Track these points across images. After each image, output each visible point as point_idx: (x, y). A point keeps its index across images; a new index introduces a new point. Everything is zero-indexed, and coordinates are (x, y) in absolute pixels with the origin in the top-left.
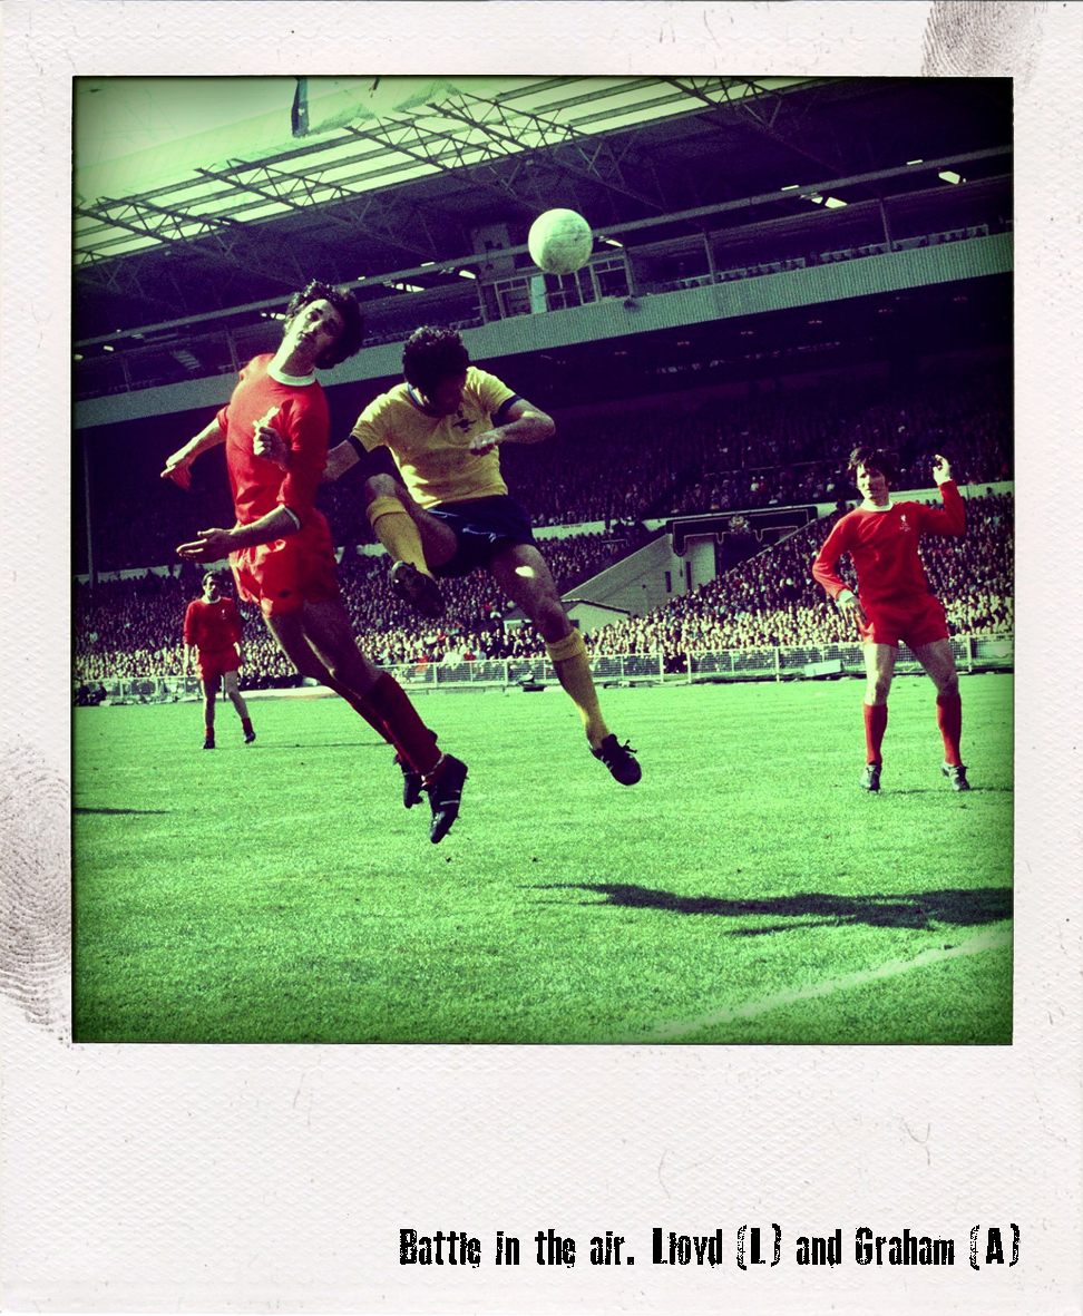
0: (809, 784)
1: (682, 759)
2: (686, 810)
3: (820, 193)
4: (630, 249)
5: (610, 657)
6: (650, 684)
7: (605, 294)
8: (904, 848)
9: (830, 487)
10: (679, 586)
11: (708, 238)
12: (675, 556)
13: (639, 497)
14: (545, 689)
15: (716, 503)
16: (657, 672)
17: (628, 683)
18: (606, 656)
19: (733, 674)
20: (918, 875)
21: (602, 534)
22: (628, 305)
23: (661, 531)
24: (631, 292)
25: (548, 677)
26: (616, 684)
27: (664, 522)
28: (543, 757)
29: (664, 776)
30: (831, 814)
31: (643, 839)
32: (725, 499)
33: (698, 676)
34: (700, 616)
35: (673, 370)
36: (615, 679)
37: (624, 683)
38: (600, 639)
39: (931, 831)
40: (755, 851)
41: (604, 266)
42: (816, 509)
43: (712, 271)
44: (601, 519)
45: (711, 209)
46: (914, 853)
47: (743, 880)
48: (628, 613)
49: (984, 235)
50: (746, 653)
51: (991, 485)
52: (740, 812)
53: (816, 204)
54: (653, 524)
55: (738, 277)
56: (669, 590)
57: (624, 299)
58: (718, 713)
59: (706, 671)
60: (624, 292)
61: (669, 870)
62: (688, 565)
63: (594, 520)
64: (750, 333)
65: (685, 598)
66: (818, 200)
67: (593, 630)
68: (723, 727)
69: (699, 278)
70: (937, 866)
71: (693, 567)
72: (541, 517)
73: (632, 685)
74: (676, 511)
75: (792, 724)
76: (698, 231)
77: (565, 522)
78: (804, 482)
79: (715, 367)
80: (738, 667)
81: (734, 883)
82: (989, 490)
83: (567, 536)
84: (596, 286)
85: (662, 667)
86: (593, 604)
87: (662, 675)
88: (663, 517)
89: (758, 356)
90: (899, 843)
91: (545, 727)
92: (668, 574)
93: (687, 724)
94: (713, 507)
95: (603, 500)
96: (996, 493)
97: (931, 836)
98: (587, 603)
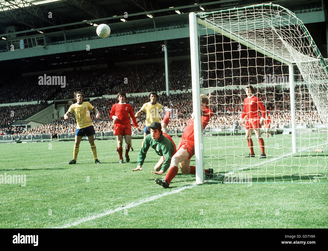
0: (88, 166)
1: (56, 160)
2: (58, 173)
3: (92, 22)
4: (45, 34)
5: (38, 135)
6: (48, 141)
7: (38, 45)
8: (112, 182)
9: (93, 94)
10: (56, 117)
11: (65, 32)
12: (55, 110)
13: (46, 95)
14: (22, 143)
15: (65, 97)
16: (50, 138)
17: (43, 141)
18: (37, 134)
19: (69, 139)
20: (115, 189)
21: (37, 104)
22: (44, 48)
23: (51, 104)
24: (45, 45)
25: (23, 139)
26: (40, 141)
27: (52, 101)
28: (22, 160)
29: (52, 164)
30: (94, 174)
31: (47, 181)
32: (67, 96)
33: (60, 139)
34: (61, 125)
35: (55, 64)
36: (39, 140)
37: (42, 141)
38: (36, 130)
39: (118, 178)
40: (75, 183)
41: (39, 38)
42: (89, 99)
43: (65, 40)
44: (37, 100)
45: (66, 25)
46: (114, 183)
47: (72, 191)
48: (43, 124)
49: (131, 34)
50: (72, 134)
51: (131, 94)
52: (71, 173)
53: (91, 25)
54: (49, 102)
55: (72, 42)
56: (53, 118)
57: (43, 46)
58: (65, 149)
59: (62, 138)
60: (43, 45)
61: (54, 188)
62: (58, 112)
63: (35, 101)
64: (74, 56)
65: (57, 120)
66: (92, 24)
67: (34, 128)
68: (67, 152)
69: (62, 42)
70: (120, 186)
71: (60, 112)
72: (22, 100)
73: (44, 141)
74: (55, 99)
75: (83, 151)
76: (62, 30)
77: (28, 101)
78: (87, 92)
79: (65, 64)
80: (70, 137)
81: (70, 191)
82: (131, 95)
83: (28, 104)
84: (36, 43)
85: (51, 137)
86: (34, 121)
87: (51, 139)
88: (52, 100)
89: (76, 61)
90: (110, 181)
91: (22, 152)
92: (53, 114)
93: (58, 151)
94: (64, 98)
95: (37, 96)
96: (132, 96)
97: (118, 179)
98: (33, 121)
